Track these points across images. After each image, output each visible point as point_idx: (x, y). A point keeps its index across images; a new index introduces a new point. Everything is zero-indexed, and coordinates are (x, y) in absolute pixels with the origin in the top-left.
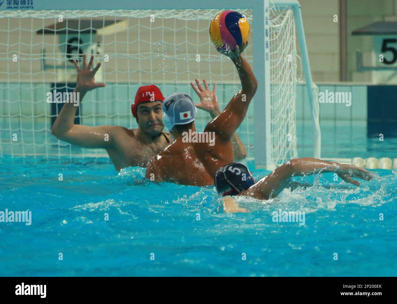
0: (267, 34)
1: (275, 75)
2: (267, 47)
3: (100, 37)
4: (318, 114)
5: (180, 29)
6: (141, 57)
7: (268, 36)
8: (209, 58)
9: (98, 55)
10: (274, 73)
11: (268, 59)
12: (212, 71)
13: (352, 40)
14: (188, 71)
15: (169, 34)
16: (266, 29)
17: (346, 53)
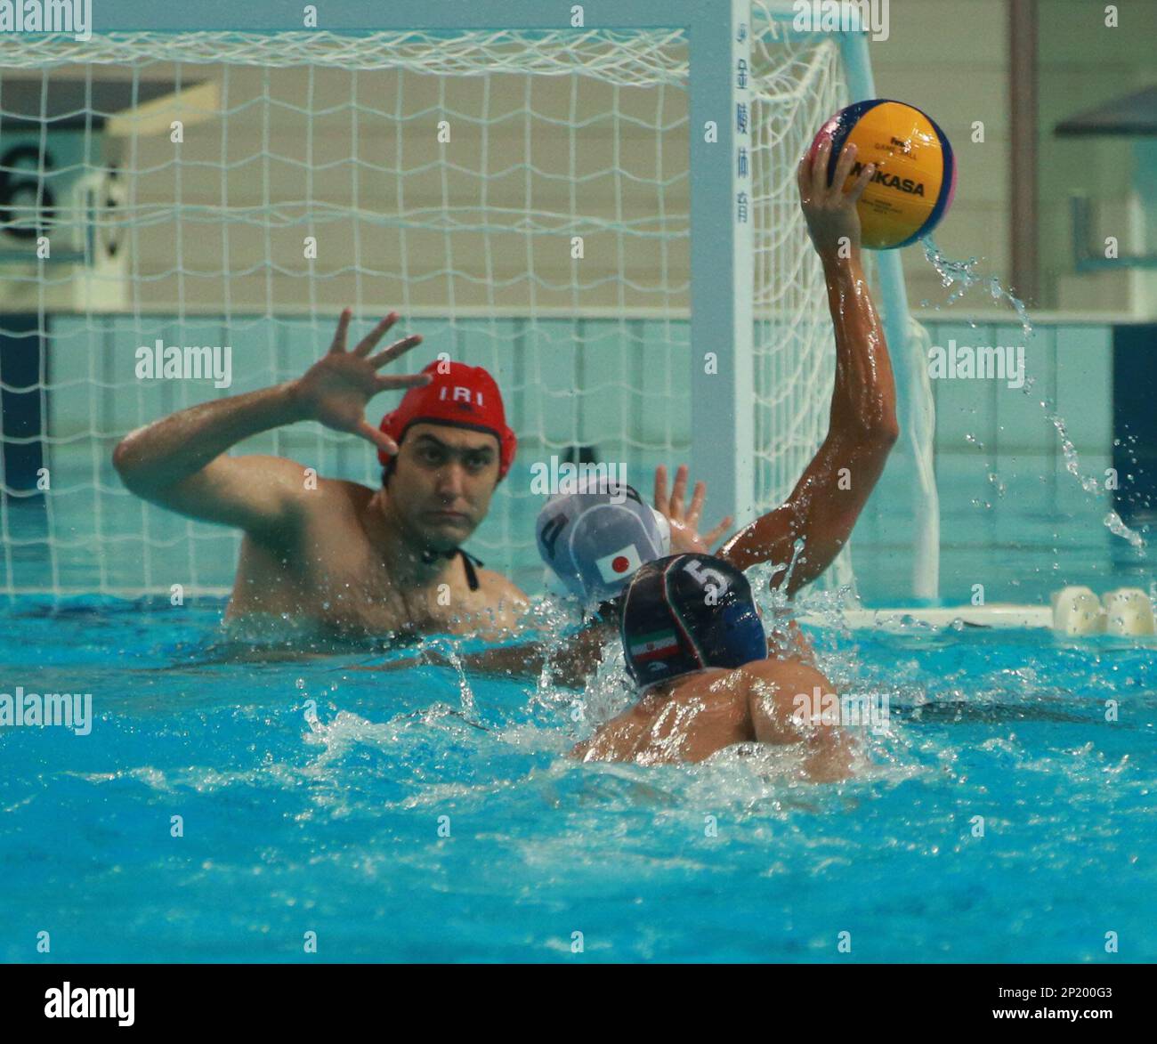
0: (741, 125)
1: (771, 286)
2: (742, 172)
3: (120, 143)
4: (928, 432)
5: (420, 114)
6: (274, 219)
7: (744, 131)
8: (528, 220)
9: (112, 209)
10: (767, 279)
11: (745, 217)
12: (537, 270)
13: (1055, 153)
14: (449, 270)
15: (376, 133)
16: (739, 105)
17: (1035, 204)
